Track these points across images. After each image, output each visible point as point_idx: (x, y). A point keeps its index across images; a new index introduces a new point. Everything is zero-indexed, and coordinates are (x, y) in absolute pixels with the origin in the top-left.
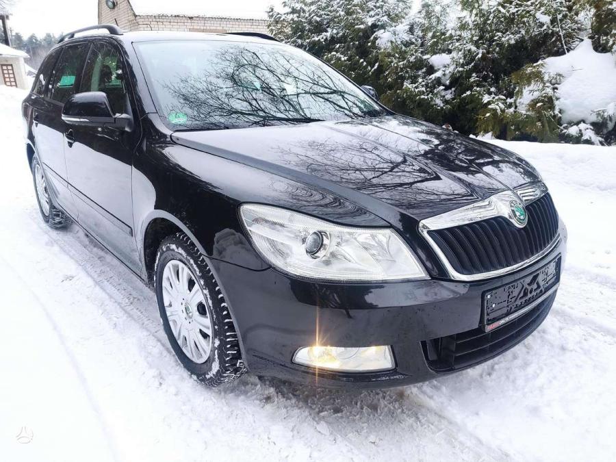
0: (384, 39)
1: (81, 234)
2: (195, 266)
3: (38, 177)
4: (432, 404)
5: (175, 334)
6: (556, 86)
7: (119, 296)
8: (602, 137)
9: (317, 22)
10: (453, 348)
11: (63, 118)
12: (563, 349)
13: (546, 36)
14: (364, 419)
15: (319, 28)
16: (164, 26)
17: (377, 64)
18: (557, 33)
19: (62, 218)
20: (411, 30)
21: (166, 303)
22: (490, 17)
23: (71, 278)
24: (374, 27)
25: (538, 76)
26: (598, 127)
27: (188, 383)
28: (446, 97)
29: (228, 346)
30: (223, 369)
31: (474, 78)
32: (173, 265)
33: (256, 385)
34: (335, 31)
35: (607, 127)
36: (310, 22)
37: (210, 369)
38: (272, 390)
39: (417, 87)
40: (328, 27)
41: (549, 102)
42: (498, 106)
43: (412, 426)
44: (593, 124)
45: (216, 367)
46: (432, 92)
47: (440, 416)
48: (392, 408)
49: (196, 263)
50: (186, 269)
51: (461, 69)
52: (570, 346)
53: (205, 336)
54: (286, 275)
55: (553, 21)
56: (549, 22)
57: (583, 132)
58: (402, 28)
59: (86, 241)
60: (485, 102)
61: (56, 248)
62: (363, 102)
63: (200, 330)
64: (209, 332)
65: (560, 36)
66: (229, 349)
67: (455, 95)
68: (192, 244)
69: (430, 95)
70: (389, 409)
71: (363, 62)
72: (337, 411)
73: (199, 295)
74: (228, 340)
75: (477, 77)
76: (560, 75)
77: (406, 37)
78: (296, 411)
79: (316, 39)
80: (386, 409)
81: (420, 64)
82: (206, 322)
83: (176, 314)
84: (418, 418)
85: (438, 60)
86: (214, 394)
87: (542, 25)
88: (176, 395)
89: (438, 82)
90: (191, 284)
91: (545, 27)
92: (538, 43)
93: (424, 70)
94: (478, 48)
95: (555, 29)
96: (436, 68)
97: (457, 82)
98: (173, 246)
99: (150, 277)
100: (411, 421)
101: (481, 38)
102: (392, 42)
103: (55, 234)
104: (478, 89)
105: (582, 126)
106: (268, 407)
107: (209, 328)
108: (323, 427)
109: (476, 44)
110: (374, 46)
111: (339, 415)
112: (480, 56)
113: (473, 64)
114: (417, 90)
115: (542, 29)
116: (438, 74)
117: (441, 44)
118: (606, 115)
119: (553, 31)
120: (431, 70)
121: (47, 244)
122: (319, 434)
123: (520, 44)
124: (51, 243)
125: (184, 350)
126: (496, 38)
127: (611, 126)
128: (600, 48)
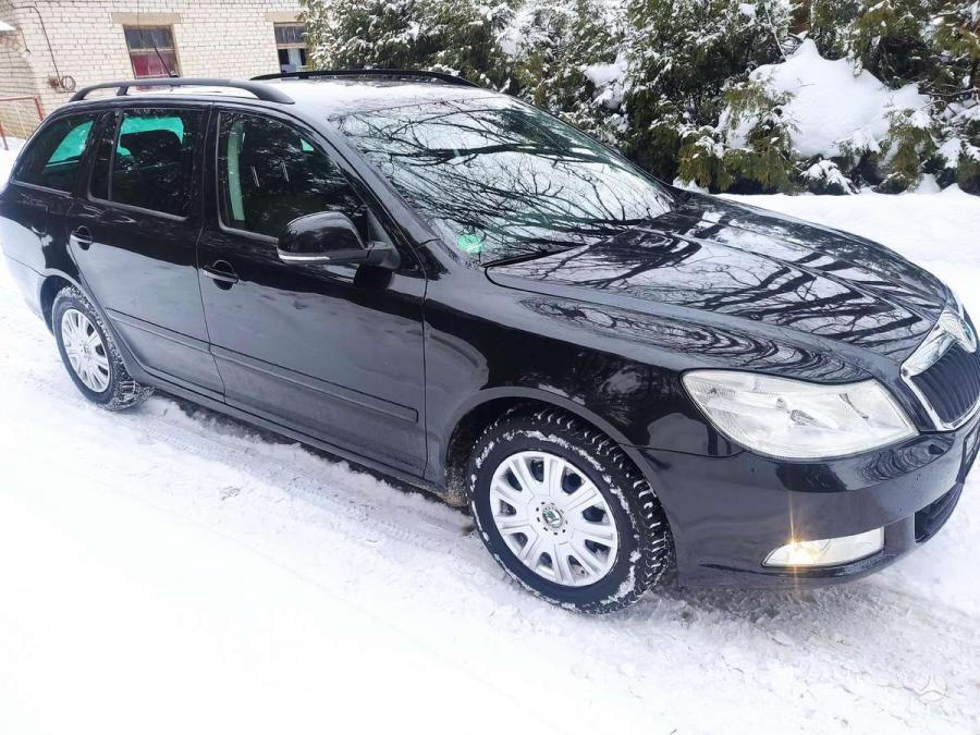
0: (512, 41)
2: (590, 459)
6: (779, 107)
8: (850, 178)
9: (391, 11)
11: (282, 257)
13: (752, 35)
14: (810, 617)
15: (396, 22)
17: (508, 81)
18: (769, 30)
19: (135, 393)
20: (538, 22)
22: (674, 8)
26: (841, 162)
28: (619, 128)
29: (654, 558)
30: (640, 586)
31: (663, 101)
34: (425, 28)
35: (852, 163)
36: (379, 12)
37: (615, 590)
39: (579, 117)
40: (408, 20)
42: (705, 142)
44: (834, 159)
45: (627, 588)
46: (600, 122)
47: (897, 593)
48: (833, 595)
49: (591, 453)
50: (562, 464)
51: (643, 88)
53: (598, 548)
54: (769, 459)
55: (760, 12)
56: (754, 14)
57: (827, 171)
58: (524, 17)
60: (685, 136)
63: (586, 541)
64: (611, 542)
65: (773, 35)
66: (654, 563)
67: (631, 125)
69: (598, 128)
70: (831, 599)
71: (484, 79)
72: (772, 613)
73: (590, 496)
74: (655, 550)
75: (668, 99)
76: (788, 94)
77: (538, 35)
79: (397, 40)
80: (825, 599)
81: (578, 79)
82: (605, 530)
83: (521, 524)
84: (870, 601)
85: (596, 72)
86: (600, 623)
87: (745, 19)
88: (561, 635)
89: (605, 110)
90: (570, 483)
91: (752, 23)
92: (743, 46)
93: (582, 89)
94: (660, 50)
95: (763, 24)
96: (597, 86)
98: (535, 434)
100: (865, 606)
101: (663, 38)
102: (523, 45)
104: (671, 116)
105: (825, 164)
107: (609, 537)
109: (658, 47)
110: (499, 53)
111: (778, 617)
112: (669, 67)
113: (657, 79)
114: (580, 121)
115: (749, 25)
116: (605, 96)
117: (606, 48)
118: (854, 147)
119: (763, 27)
120: (591, 89)
121: (140, 441)
123: (719, 46)
126: (688, 40)
127: (857, 159)
128: (829, 51)
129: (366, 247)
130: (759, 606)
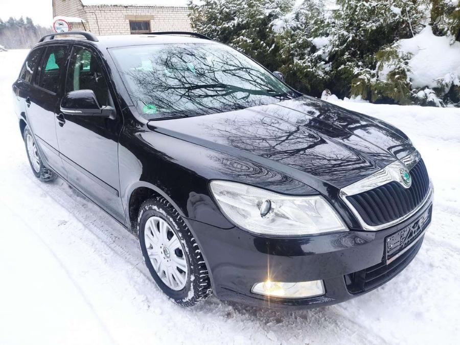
0: (278, 26)
1: (66, 186)
2: (174, 223)
3: (30, 144)
4: (346, 314)
5: (156, 268)
6: (407, 61)
7: (104, 236)
8: (441, 99)
9: (226, 12)
10: (364, 276)
11: (61, 110)
12: (431, 266)
13: (398, 24)
14: (299, 327)
15: (228, 17)
16: (105, 14)
17: (274, 45)
18: (406, 21)
19: (50, 174)
20: (297, 18)
21: (147, 246)
22: (357, 10)
23: (65, 223)
24: (271, 17)
25: (394, 54)
26: (438, 91)
27: (168, 304)
28: (326, 69)
29: (201, 280)
30: (197, 296)
31: (346, 55)
32: (154, 220)
33: (218, 304)
34: (240, 20)
35: (444, 91)
36: (221, 13)
37: (187, 296)
38: (231, 308)
39: (304, 63)
40: (235, 16)
41: (403, 74)
42: (365, 77)
43: (333, 330)
44: (434, 89)
45: (191, 294)
46: (315, 66)
47: (353, 322)
48: (317, 317)
49: (175, 220)
50: (166, 224)
51: (337, 49)
52: (436, 264)
53: (181, 271)
54: (247, 233)
55: (403, 12)
56: (400, 13)
57: (428, 95)
58: (290, 16)
59: (70, 191)
60: (356, 73)
61: (49, 199)
62: (263, 75)
63: (177, 267)
64: (186, 270)
65: (409, 23)
66: (201, 283)
67: (332, 68)
68: (172, 207)
69: (314, 68)
70: (316, 319)
71: (263, 44)
72: (279, 321)
73: (176, 243)
74: (201, 276)
75: (349, 55)
76: (410, 53)
77: (294, 24)
78: (250, 324)
79: (227, 26)
80: (313, 318)
81: (306, 44)
82: (183, 263)
83: (156, 254)
84: (337, 324)
85: (318, 41)
87: (395, 15)
89: (320, 58)
90: (170, 235)
91: (397, 17)
92: (392, 29)
93: (309, 49)
94: (348, 32)
95: (404, 18)
96: (317, 48)
97: (334, 58)
98: (155, 207)
99: (134, 226)
100: (332, 326)
101: (351, 24)
102: (284, 28)
103: (46, 187)
104: (350, 63)
105: (427, 91)
106: (230, 321)
107: (185, 267)
108: (271, 335)
109: (347, 29)
110: (271, 31)
111: (281, 324)
112: (351, 39)
113: (345, 45)
114: (304, 65)
115: (396, 19)
116: (320, 53)
117: (321, 29)
118: (444, 83)
119: (403, 20)
120: (314, 49)
121: (41, 196)
122: (269, 340)
123: (380, 29)
124: (45, 194)
125: (164, 280)
126: (362, 25)
127: (447, 90)
128: (438, 32)
129: (101, 107)
130: (275, 316)
